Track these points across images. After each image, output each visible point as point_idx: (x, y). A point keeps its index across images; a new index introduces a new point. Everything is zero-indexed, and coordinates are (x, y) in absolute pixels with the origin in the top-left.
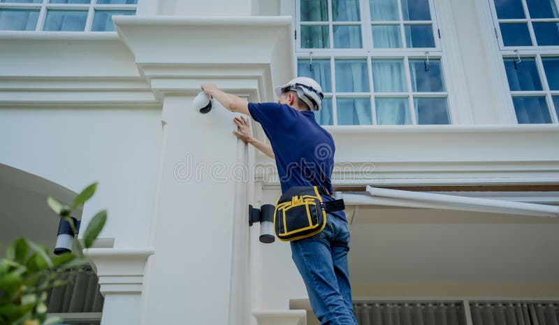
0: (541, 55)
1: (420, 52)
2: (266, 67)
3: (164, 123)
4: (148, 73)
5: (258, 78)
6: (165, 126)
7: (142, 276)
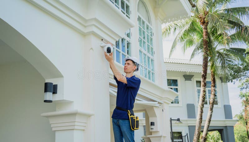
7: (86, 123)
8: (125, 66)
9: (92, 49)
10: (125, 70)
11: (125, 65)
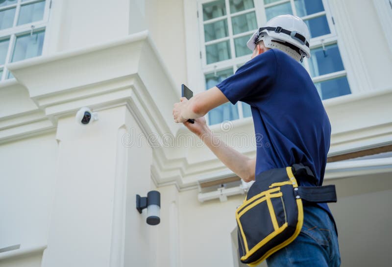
1: (316, 42)
2: (136, 76)
3: (58, 141)
4: (42, 103)
5: (132, 87)
6: (60, 143)
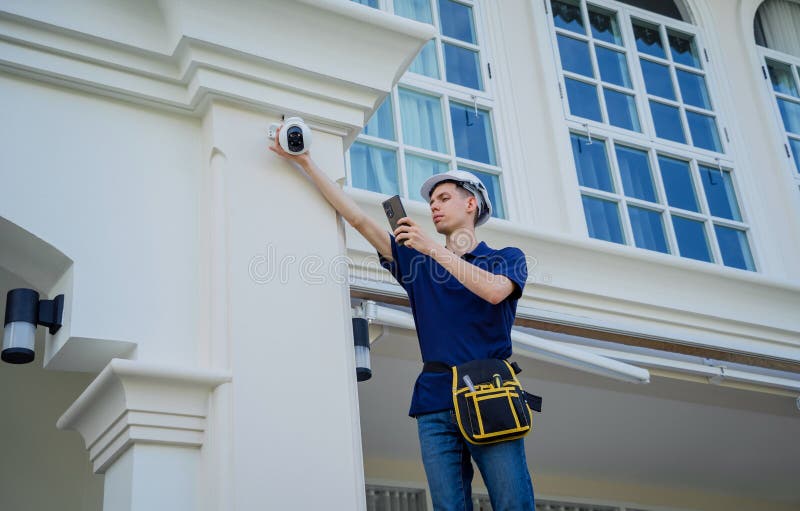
0: (614, 140)
1: (463, 93)
2: (381, 96)
4: (197, 58)
5: (365, 110)
6: (219, 155)
7: (203, 418)
8: (434, 210)
9: (216, 152)
10: (436, 222)
11: (434, 205)
